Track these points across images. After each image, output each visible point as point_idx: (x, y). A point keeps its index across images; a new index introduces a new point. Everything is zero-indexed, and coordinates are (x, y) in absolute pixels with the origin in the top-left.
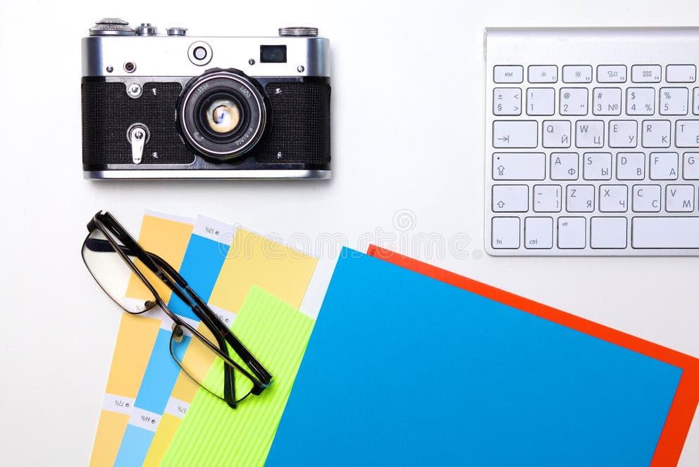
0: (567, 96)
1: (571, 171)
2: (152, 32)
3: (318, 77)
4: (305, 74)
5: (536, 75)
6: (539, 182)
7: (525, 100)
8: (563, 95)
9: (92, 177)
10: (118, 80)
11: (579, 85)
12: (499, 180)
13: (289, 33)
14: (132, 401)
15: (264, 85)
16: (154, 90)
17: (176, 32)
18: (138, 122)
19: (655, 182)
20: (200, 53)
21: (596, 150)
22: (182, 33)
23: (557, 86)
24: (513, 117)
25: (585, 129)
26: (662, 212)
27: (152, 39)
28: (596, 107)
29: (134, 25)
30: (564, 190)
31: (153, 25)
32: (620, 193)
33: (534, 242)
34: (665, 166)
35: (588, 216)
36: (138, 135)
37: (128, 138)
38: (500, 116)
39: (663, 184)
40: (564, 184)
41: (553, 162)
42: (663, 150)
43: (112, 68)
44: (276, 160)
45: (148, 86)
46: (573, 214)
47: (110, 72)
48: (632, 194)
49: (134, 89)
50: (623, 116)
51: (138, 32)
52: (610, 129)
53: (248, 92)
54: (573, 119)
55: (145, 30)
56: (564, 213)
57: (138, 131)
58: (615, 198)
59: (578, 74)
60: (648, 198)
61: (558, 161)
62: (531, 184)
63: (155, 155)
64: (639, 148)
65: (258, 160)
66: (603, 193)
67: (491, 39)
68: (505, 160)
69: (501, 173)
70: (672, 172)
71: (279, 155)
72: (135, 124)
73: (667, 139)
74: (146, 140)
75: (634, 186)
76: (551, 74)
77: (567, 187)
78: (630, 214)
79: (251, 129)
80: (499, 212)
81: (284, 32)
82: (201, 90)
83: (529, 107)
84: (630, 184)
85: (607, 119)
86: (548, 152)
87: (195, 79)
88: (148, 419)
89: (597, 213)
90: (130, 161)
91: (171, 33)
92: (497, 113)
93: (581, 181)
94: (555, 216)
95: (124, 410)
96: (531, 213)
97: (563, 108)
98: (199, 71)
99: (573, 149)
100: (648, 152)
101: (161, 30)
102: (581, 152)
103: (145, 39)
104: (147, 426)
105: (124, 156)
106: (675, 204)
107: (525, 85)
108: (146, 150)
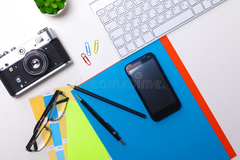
0: (118, 10)
1: (130, 27)
2: (7, 53)
3: (54, 39)
4: (50, 40)
5: (108, 9)
6: (124, 35)
7: (108, 16)
8: (117, 10)
9: (14, 97)
11: (120, 5)
12: (114, 40)
13: (41, 32)
14: (53, 146)
15: (42, 49)
16: (16, 67)
17: (13, 49)
18: (17, 77)
19: (152, 18)
20: (22, 51)
21: (134, 19)
22: (15, 48)
23: (115, 8)
24: (108, 22)
25: (128, 15)
26: (158, 25)
27: (8, 54)
28: (127, 8)
29: (2, 54)
30: (131, 33)
31: (7, 51)
32: (145, 26)
33: (131, 50)
34: (152, 13)
35: (141, 36)
37: (16, 82)
38: (105, 24)
39: (155, 18)
40: (130, 32)
41: (125, 28)
42: (150, 9)
43: (3, 68)
44: (56, 66)
45: (14, 67)
46: (137, 38)
48: (148, 25)
49: (11, 69)
50: (135, 7)
51: (4, 55)
52: (134, 12)
53: (38, 54)
54: (124, 14)
55: (6, 53)
56: (134, 39)
57: (18, 79)
58: (145, 28)
59: (118, 3)
60: (153, 23)
61: (126, 27)
62: (122, 36)
63: (26, 82)
64: (144, 12)
66: (141, 28)
67: (92, 6)
68: (112, 34)
69: (113, 38)
70: (155, 14)
71: (56, 64)
73: (149, 6)
74: (21, 80)
75: (147, 22)
76: (111, 7)
77: (131, 32)
78: (151, 30)
79: (44, 63)
80: (118, 48)
81: (39, 33)
82: (26, 60)
83: (111, 17)
84: (146, 22)
85: (132, 10)
86: (122, 26)
87: (24, 58)
88: (59, 148)
89: (142, 34)
90: (20, 87)
91: (12, 50)
92: (103, 23)
93: (134, 28)
94: (133, 41)
95: (52, 149)
96: (126, 43)
97: (119, 13)
98: (23, 56)
99: (128, 22)
100: (146, 12)
101: (9, 51)
102: (130, 21)
103: (7, 55)
104: (60, 150)
105: (18, 87)
106: (160, 21)
107: (107, 13)
108: (23, 82)
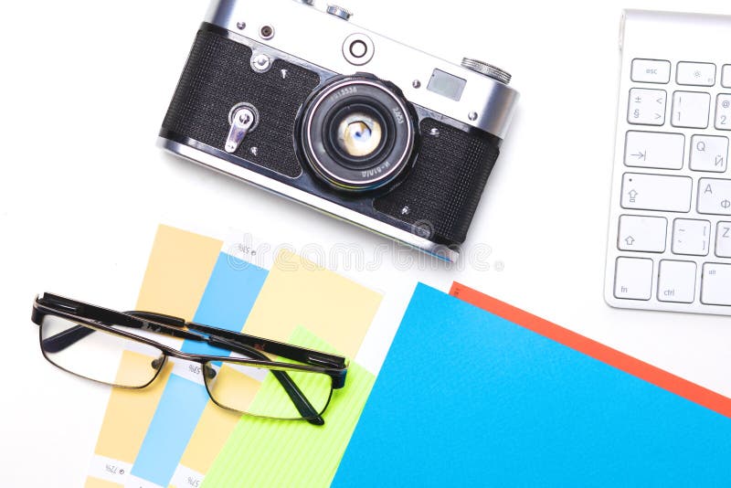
4: (476, 123)
9: (168, 146)
10: (246, 42)
15: (421, 118)
16: (284, 72)
17: (338, 13)
18: (249, 102)
20: (358, 49)
22: (345, 16)
36: (245, 118)
37: (229, 117)
43: (244, 25)
44: (399, 214)
45: (279, 63)
47: (241, 28)
49: (261, 61)
53: (401, 117)
57: (244, 113)
63: (254, 150)
65: (377, 206)
71: (405, 210)
72: (244, 103)
74: (251, 127)
79: (387, 164)
81: (468, 64)
82: (345, 92)
87: (341, 78)
90: (221, 145)
91: (331, 11)
98: (349, 70)
105: (215, 138)
108: (246, 140)
